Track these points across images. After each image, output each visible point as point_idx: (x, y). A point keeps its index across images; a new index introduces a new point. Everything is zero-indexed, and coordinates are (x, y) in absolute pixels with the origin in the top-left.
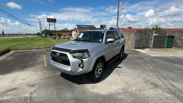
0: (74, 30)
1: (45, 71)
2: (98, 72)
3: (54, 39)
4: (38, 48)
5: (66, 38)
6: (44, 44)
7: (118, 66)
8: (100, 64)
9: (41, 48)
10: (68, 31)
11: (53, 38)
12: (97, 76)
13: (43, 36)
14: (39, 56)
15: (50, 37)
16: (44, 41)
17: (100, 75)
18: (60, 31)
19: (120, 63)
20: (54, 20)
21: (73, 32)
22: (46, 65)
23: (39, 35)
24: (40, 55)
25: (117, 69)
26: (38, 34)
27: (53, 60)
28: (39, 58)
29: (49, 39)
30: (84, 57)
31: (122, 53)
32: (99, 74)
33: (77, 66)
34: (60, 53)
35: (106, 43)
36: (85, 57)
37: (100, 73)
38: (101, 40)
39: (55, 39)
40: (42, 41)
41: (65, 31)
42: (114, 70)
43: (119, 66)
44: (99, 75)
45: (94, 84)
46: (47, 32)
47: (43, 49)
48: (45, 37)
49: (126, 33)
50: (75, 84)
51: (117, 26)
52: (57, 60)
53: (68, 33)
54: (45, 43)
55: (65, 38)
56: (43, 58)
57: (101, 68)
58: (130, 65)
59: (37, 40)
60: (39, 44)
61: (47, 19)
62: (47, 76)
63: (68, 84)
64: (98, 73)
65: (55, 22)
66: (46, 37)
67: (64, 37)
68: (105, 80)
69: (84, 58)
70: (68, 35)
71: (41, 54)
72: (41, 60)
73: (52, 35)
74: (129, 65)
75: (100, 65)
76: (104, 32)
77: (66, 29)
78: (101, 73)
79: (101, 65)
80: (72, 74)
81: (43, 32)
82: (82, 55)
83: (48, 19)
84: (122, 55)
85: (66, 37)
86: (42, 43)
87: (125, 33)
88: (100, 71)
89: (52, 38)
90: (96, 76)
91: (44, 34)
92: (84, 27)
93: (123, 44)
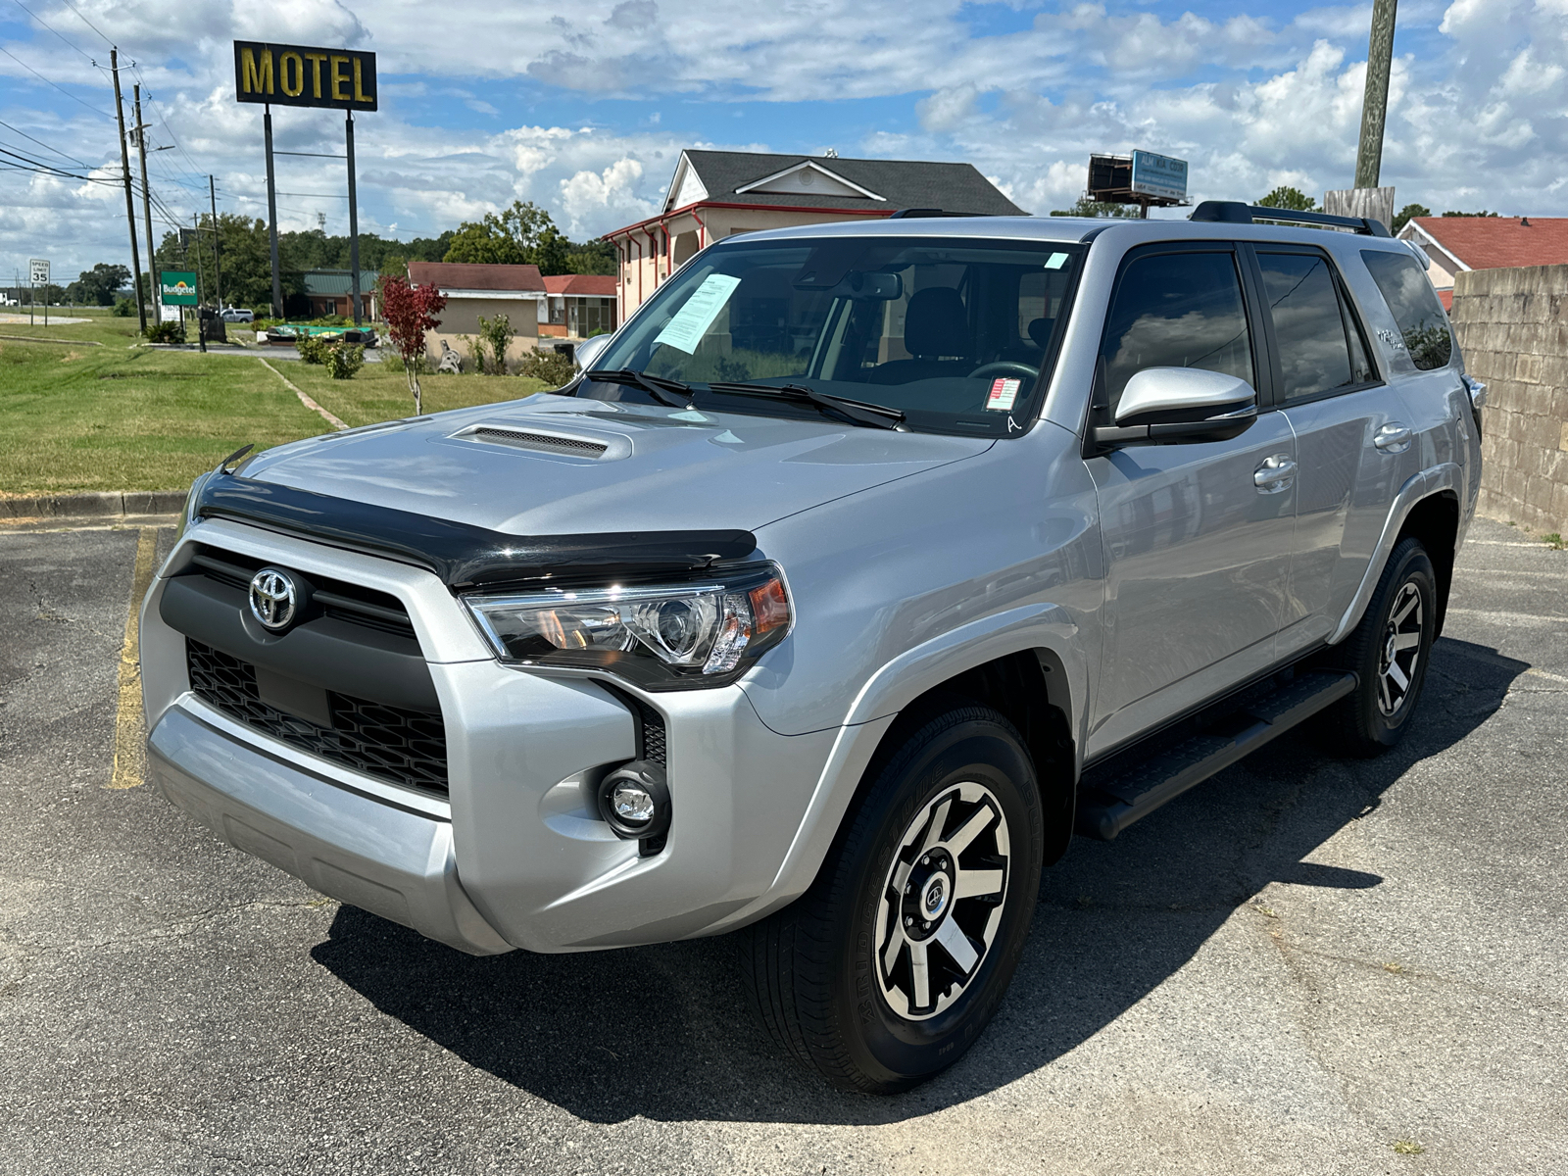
0: (652, 235)
1: (95, 866)
2: (920, 930)
3: (322, 374)
4: (60, 506)
5: (518, 369)
6: (156, 440)
7: (1315, 857)
8: (971, 791)
9: (92, 506)
10: (556, 257)
11: (312, 359)
12: (909, 991)
13: (169, 314)
14: (49, 631)
15: (276, 340)
16: (167, 390)
17: (960, 976)
18: (433, 250)
19: (1364, 799)
20: (346, 69)
21: (631, 268)
22: (126, 776)
23: (106, 299)
24: (72, 615)
25: (1281, 897)
26: (100, 288)
27: (203, 695)
28: (40, 656)
29: (249, 364)
30: (686, 659)
31: (1408, 626)
32: (943, 967)
33: (565, 798)
34: (310, 582)
35: (1093, 448)
36: (704, 653)
37: (965, 956)
38: (1004, 396)
39: (343, 372)
40: (139, 393)
41: (513, 255)
42: (1241, 912)
43: (1336, 850)
44: (938, 986)
45: (844, 1133)
46: (227, 263)
47: (122, 520)
48: (193, 332)
49: (1526, 299)
50: (529, 1101)
51: (1369, 169)
52: (253, 690)
53: (557, 289)
54: (174, 419)
55: (500, 367)
56: (112, 653)
57: (980, 855)
58: (1530, 846)
59: (67, 380)
60: (83, 432)
61: (240, 46)
62: (110, 938)
63: (421, 1098)
64: (920, 952)
65: (350, 105)
66: (214, 331)
67: (489, 349)
68: (1048, 1071)
69: (689, 678)
70: (559, 318)
71: (87, 595)
72: (73, 688)
73: (301, 307)
74: (1511, 846)
75: (972, 809)
76: (1078, 255)
77: (528, 215)
78: (978, 944)
79: (985, 816)
80: (482, 940)
81: (175, 256)
82: (651, 622)
83: (257, 48)
84: (1403, 658)
85: (519, 347)
86: (134, 425)
87: (1505, 288)
88: (971, 914)
89: (294, 355)
90: (896, 1000)
91: (181, 289)
92: (817, 187)
93: (1433, 477)
